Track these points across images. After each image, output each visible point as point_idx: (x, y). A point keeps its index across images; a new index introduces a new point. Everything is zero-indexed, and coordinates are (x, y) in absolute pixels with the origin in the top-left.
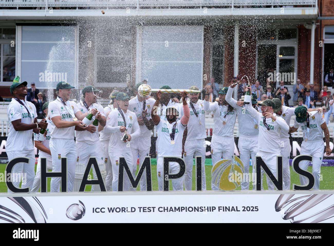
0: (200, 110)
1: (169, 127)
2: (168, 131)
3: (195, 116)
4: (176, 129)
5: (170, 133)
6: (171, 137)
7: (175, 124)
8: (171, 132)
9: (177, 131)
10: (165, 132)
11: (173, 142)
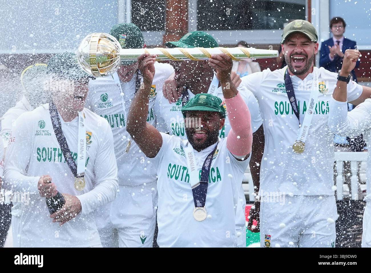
0: (312, 103)
1: (192, 163)
2: (188, 175)
3: (292, 116)
4: (213, 169)
5: (192, 185)
6: (195, 198)
7: (213, 153)
8: (195, 180)
9: (215, 174)
10: (176, 178)
11: (201, 214)
